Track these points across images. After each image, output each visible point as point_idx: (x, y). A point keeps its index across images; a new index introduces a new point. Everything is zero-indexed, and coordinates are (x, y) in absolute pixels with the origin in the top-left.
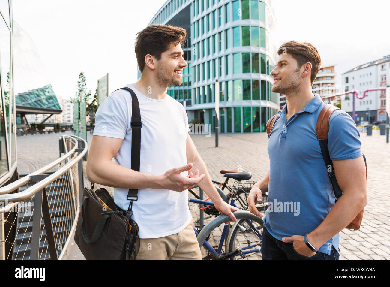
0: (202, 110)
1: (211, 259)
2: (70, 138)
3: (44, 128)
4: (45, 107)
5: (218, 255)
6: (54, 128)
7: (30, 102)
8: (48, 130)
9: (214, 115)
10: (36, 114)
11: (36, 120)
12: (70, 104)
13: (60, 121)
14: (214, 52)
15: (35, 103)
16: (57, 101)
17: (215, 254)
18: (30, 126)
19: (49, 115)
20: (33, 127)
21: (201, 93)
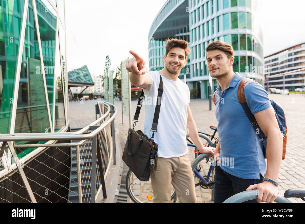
0: (199, 81)
1: (201, 184)
2: (103, 104)
3: (82, 97)
4: (83, 82)
5: (206, 182)
6: (89, 97)
7: (73, 78)
8: (85, 98)
9: (208, 85)
10: (77, 86)
11: (77, 91)
12: (99, 78)
13: (93, 92)
14: (208, 35)
15: (76, 79)
16: (91, 77)
17: (204, 181)
18: (73, 96)
19: (86, 87)
20: (75, 96)
21: (198, 68)
